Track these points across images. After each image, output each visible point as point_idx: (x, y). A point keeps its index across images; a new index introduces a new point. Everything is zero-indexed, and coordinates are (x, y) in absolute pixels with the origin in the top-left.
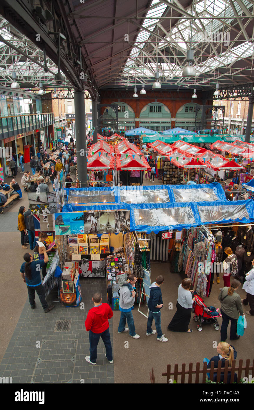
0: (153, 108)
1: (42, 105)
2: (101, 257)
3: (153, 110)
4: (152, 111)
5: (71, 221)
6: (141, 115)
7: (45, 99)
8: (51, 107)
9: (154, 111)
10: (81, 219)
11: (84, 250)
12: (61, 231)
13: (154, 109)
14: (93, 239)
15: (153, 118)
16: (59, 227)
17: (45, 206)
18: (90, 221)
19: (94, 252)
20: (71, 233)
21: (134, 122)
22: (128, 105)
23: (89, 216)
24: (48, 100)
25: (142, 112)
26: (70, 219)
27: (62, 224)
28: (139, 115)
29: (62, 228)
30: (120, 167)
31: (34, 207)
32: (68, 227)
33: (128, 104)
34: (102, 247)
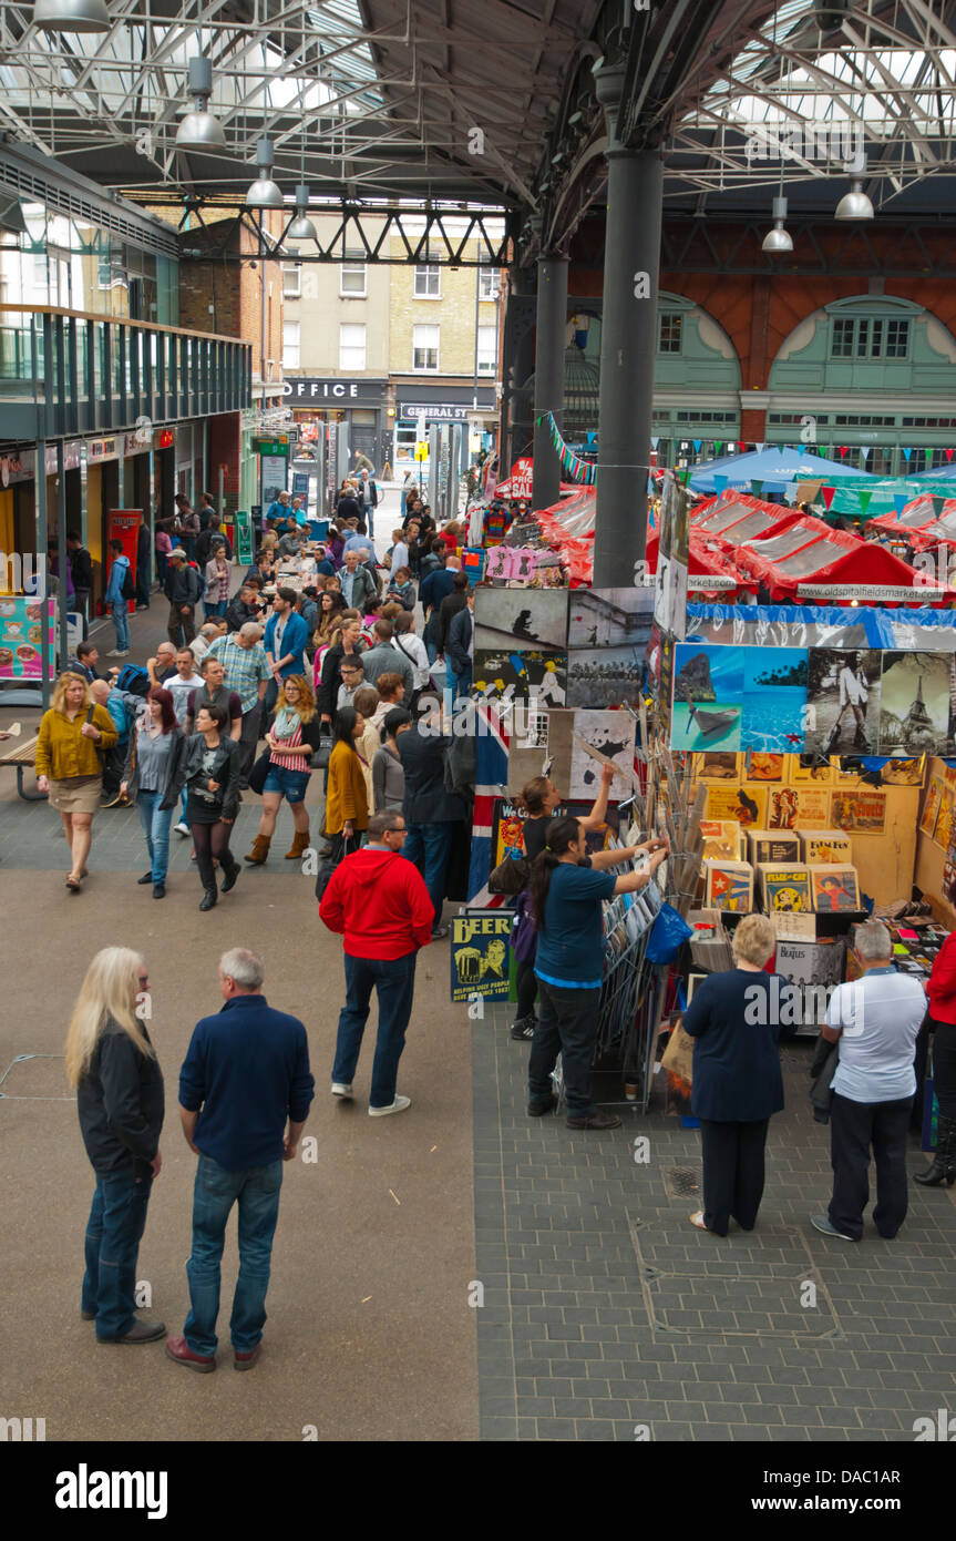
0: (857, 332)
1: (181, 292)
2: (820, 933)
3: (856, 344)
4: (848, 352)
5: (750, 684)
6: (777, 376)
7: (201, 261)
8: (235, 309)
9: (862, 352)
10: (794, 678)
11: (735, 891)
12: (696, 729)
13: (863, 338)
14: (772, 843)
15: (851, 391)
16: (692, 711)
17: (550, 664)
18: (835, 689)
19: (786, 902)
20: (743, 744)
21: (730, 417)
22: (698, 313)
23: (834, 667)
24: (217, 262)
25: (783, 355)
26: (741, 676)
27: (706, 696)
28: (766, 374)
29: (703, 717)
30: (793, 578)
31: (493, 665)
32: (733, 715)
33: (702, 307)
34: (823, 883)
